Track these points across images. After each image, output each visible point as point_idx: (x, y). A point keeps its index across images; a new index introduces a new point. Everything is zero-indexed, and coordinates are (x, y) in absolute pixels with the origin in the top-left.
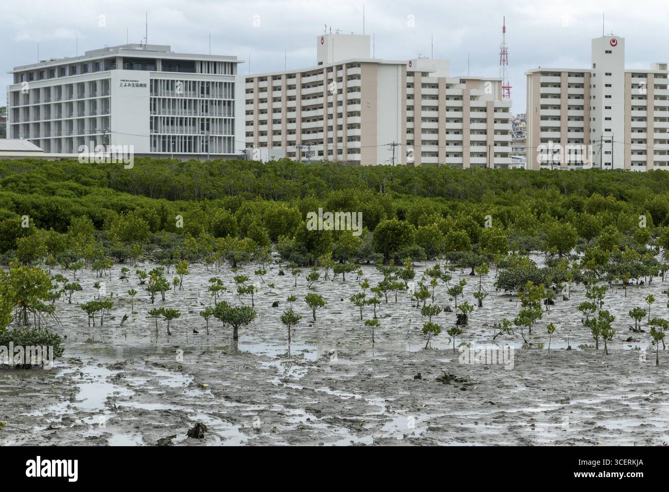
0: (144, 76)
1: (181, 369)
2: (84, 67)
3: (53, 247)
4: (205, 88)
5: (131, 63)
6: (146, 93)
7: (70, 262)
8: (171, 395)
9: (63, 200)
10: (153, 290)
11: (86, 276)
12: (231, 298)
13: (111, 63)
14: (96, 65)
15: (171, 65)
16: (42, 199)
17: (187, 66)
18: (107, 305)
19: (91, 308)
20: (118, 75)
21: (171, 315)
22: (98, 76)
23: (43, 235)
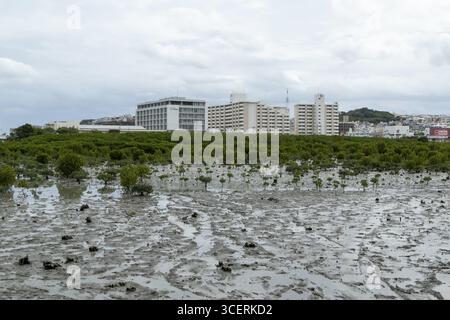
0: (177, 107)
1: (189, 196)
2: (159, 104)
3: (150, 159)
4: (196, 110)
5: (173, 103)
6: (178, 112)
7: (155, 163)
8: (186, 204)
9: (153, 144)
10: (180, 172)
11: (160, 168)
12: (204, 174)
13: (167, 103)
14: (162, 103)
15: (185, 103)
16: (146, 144)
17: (191, 103)
18: (166, 176)
19: (161, 177)
20: (169, 106)
21: (186, 179)
22: (163, 107)
23: (147, 155)
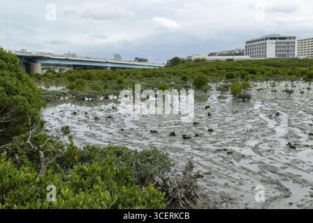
0: (274, 41)
1: (276, 102)
2: (261, 40)
3: (252, 78)
4: (288, 43)
5: (271, 38)
6: (274, 45)
7: (256, 81)
8: (273, 107)
9: (255, 68)
10: (272, 86)
11: (259, 84)
12: (290, 88)
13: (267, 39)
14: (264, 39)
15: (280, 38)
16: (250, 68)
17: (284, 38)
18: (262, 89)
19: (258, 90)
20: (268, 41)
21: (276, 91)
22: (264, 42)
23: (250, 75)
